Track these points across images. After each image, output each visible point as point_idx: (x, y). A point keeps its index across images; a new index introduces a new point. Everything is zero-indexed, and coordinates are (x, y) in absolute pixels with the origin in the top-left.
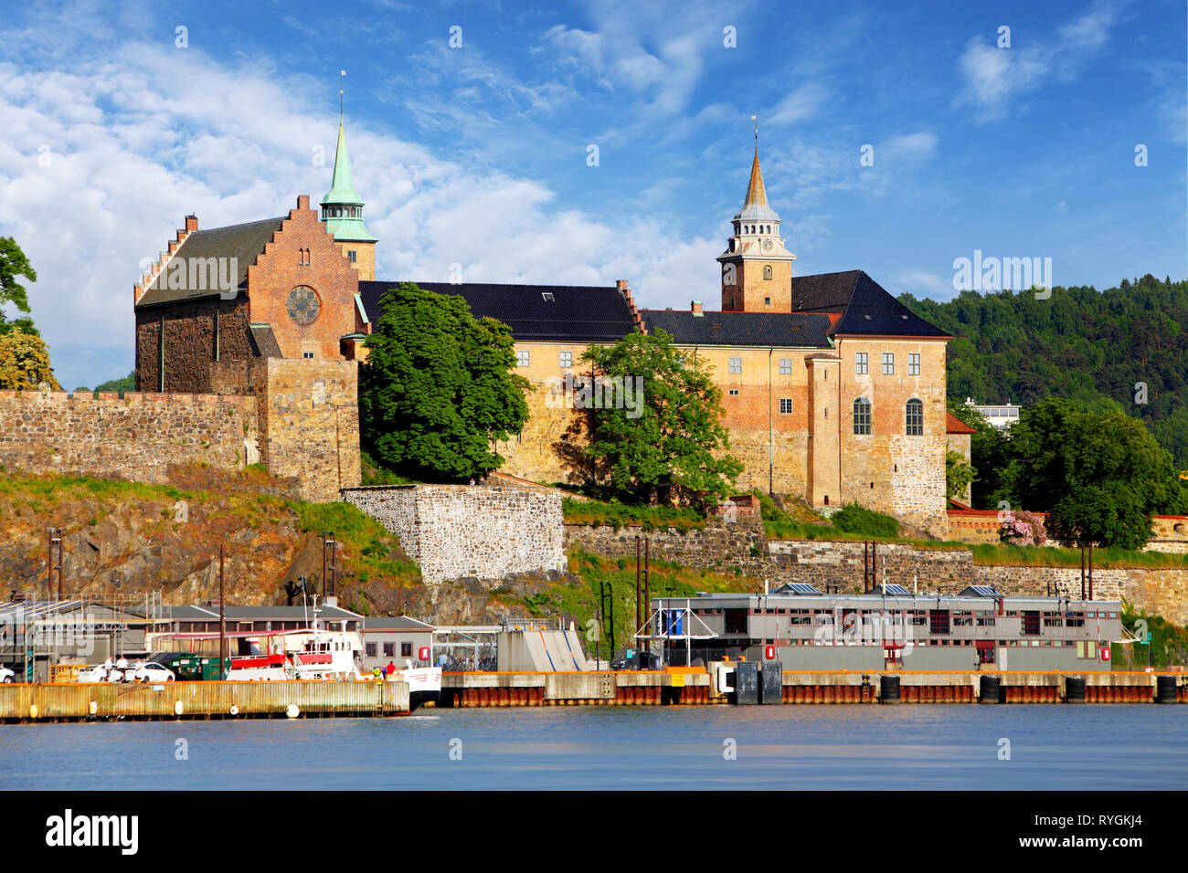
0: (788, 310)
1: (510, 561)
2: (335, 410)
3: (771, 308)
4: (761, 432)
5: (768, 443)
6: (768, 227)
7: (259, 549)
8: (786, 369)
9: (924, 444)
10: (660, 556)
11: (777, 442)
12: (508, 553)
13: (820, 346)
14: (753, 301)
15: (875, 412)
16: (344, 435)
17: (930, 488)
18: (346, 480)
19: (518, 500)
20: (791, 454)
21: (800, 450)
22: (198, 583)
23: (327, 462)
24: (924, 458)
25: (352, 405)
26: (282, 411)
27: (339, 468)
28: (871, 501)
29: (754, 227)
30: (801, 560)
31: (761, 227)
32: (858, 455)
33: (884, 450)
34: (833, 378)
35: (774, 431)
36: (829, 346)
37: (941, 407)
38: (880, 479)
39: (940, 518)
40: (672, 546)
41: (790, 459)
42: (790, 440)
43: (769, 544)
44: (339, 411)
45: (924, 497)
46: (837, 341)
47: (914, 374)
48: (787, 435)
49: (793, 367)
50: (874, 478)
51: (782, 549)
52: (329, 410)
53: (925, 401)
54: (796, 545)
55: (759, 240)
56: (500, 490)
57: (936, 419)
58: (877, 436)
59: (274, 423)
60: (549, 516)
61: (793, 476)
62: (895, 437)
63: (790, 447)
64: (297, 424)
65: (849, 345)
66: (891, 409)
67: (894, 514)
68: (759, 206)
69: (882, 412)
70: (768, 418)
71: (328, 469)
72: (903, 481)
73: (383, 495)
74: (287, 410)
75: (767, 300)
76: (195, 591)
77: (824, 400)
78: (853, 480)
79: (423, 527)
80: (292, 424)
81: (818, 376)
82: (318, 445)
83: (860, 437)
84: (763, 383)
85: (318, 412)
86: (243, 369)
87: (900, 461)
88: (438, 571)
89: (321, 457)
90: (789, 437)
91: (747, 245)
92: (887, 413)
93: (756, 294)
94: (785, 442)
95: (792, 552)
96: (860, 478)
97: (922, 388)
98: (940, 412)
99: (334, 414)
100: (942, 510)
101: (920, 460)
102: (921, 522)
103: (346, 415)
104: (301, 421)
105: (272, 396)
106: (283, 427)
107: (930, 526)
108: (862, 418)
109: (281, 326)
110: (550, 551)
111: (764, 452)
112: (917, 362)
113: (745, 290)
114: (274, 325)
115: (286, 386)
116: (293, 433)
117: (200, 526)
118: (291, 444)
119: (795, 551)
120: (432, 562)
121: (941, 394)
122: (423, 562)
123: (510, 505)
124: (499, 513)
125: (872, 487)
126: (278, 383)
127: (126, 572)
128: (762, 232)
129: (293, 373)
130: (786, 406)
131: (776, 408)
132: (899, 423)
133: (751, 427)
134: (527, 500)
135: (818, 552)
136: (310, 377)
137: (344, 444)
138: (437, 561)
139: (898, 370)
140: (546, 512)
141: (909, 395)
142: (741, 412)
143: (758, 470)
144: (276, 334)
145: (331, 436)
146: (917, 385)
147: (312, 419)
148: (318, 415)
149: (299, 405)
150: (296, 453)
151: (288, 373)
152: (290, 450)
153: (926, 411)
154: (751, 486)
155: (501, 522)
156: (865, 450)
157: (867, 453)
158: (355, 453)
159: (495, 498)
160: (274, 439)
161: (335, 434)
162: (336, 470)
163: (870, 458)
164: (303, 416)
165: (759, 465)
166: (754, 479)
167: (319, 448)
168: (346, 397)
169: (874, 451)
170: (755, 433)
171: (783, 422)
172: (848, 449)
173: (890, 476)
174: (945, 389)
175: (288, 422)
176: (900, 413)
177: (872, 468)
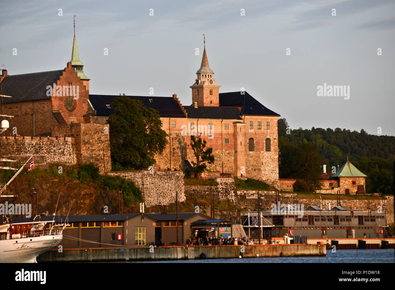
0: (218, 106)
1: (170, 199)
2: (102, 143)
3: (212, 105)
4: (219, 150)
5: (221, 155)
6: (211, 75)
7: (84, 195)
8: (227, 127)
9: (271, 154)
10: (205, 197)
11: (224, 154)
12: (169, 196)
13: (238, 119)
14: (207, 102)
15: (255, 143)
16: (106, 152)
17: (273, 170)
18: (107, 169)
19: (172, 176)
20: (229, 158)
21: (232, 157)
22: (65, 209)
23: (100, 163)
24: (272, 160)
25: (108, 141)
26: (85, 143)
27: (104, 165)
28: (255, 176)
29: (206, 75)
30: (247, 198)
31: (208, 75)
32: (250, 159)
33: (259, 157)
34: (243, 131)
35: (224, 150)
36: (241, 119)
37: (276, 141)
38: (258, 167)
39: (277, 182)
40: (209, 193)
41: (229, 160)
42: (228, 153)
43: (237, 192)
44: (104, 143)
45: (271, 174)
46: (243, 117)
47: (268, 129)
48: (227, 152)
49: (229, 127)
50: (255, 167)
51: (241, 193)
52: (100, 143)
53: (272, 139)
54: (245, 192)
55: (208, 80)
56: (166, 172)
57: (275, 145)
58: (256, 152)
59: (83, 148)
60: (180, 182)
61: (229, 167)
62: (262, 152)
63: (229, 156)
64: (90, 148)
65: (247, 118)
66: (260, 142)
67: (262, 180)
68: (207, 68)
69: (258, 143)
70: (221, 145)
71: (101, 165)
72: (265, 168)
73: (126, 175)
74: (87, 143)
75: (211, 102)
76: (64, 212)
77: (241, 139)
78: (249, 168)
79: (145, 186)
80: (89, 148)
81: (238, 130)
82: (97, 156)
83: (251, 152)
84: (219, 133)
85: (97, 144)
86: (68, 127)
87: (264, 161)
88: (150, 203)
89: (98, 160)
90: (228, 152)
91: (204, 82)
92: (259, 143)
93: (208, 100)
94: (227, 154)
95: (244, 194)
96: (251, 167)
97: (270, 134)
98: (276, 143)
99: (102, 144)
100: (277, 179)
101: (270, 160)
102: (271, 183)
103: (106, 145)
104: (91, 147)
105: (82, 137)
106: (86, 149)
107: (274, 185)
108: (251, 145)
109: (63, 112)
110: (181, 195)
111: (220, 158)
112: (268, 125)
113: (204, 98)
114: (60, 111)
115: (87, 134)
116: (89, 152)
117: (64, 187)
118: (88, 155)
119: (245, 194)
120: (148, 199)
121: (276, 136)
122: (145, 199)
123: (169, 178)
124: (166, 181)
125: (255, 170)
126: (84, 133)
127: (42, 205)
128: (209, 77)
129: (89, 129)
130: (227, 141)
131: (224, 142)
132: (263, 147)
133: (216, 149)
134: (174, 176)
135: (252, 195)
136: (94, 130)
137: (106, 156)
138: (150, 199)
139: (262, 128)
140: (179, 180)
141: (266, 137)
142: (212, 143)
143: (218, 164)
144: (62, 114)
145: (101, 152)
146: (269, 133)
147: (95, 146)
148: (97, 145)
149: (91, 141)
150: (90, 159)
151: (87, 129)
152: (88, 158)
153: (272, 143)
154: (216, 170)
155: (167, 184)
156: (253, 157)
157: (253, 158)
158: (109, 159)
159: (165, 175)
160: (83, 154)
161: (102, 152)
162: (103, 165)
163: (254, 160)
164: (92, 145)
165: (219, 163)
166: (217, 168)
167: (97, 157)
168: (106, 138)
169: (255, 157)
170: (217, 151)
171: (226, 147)
172: (247, 157)
173: (261, 166)
174: (277, 134)
175: (88, 147)
176: (263, 143)
177: (255, 163)
